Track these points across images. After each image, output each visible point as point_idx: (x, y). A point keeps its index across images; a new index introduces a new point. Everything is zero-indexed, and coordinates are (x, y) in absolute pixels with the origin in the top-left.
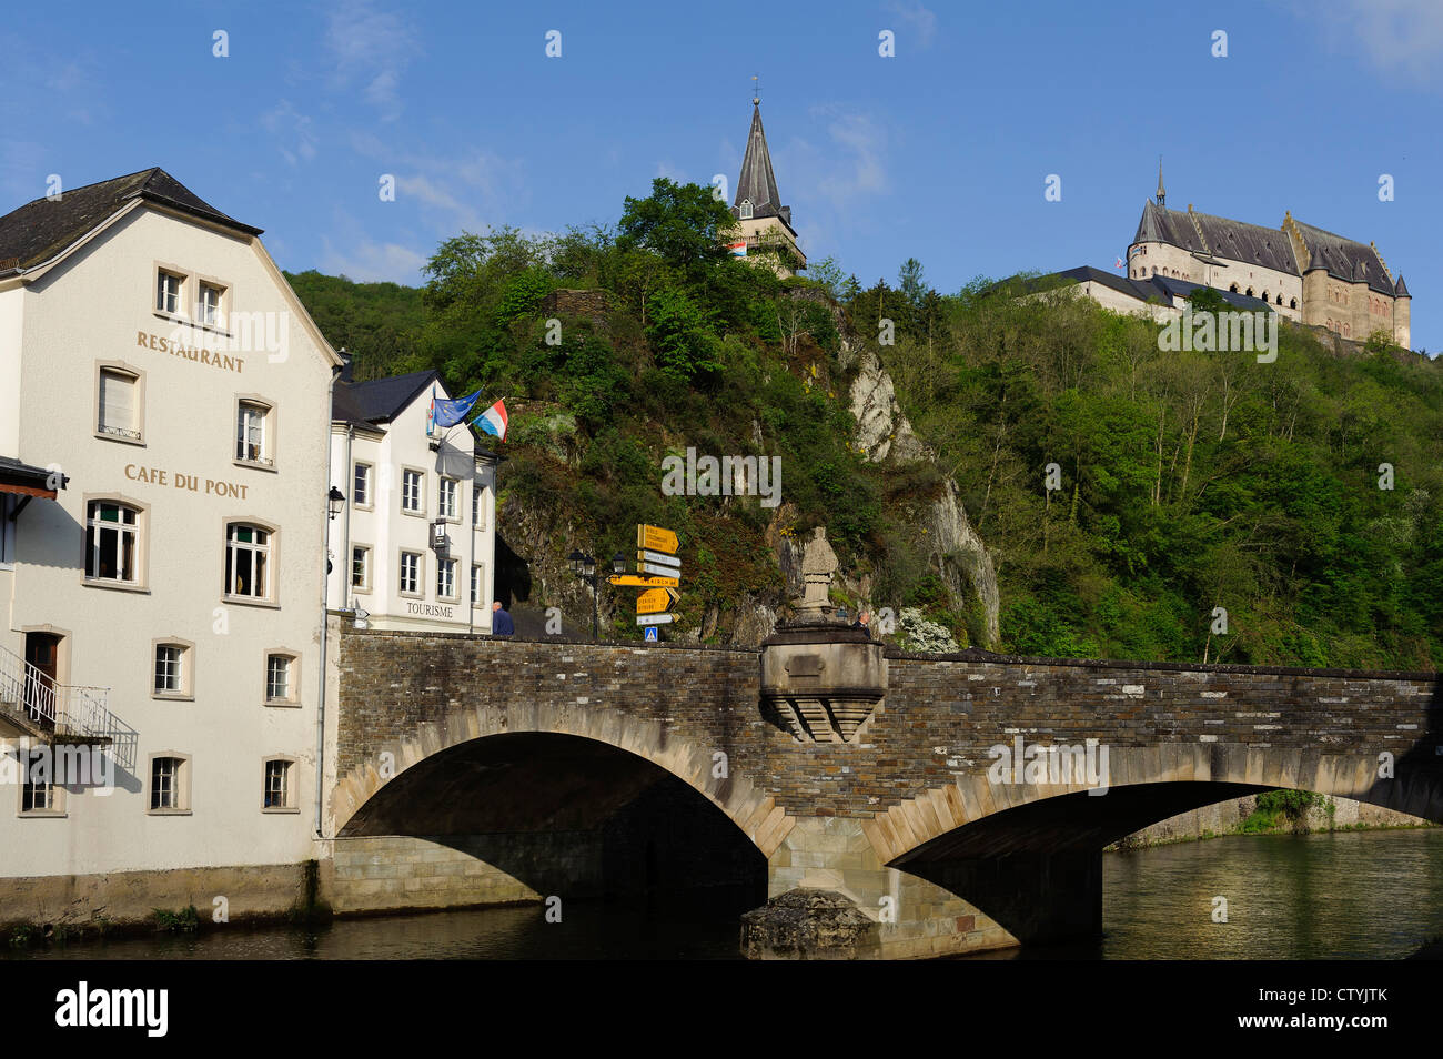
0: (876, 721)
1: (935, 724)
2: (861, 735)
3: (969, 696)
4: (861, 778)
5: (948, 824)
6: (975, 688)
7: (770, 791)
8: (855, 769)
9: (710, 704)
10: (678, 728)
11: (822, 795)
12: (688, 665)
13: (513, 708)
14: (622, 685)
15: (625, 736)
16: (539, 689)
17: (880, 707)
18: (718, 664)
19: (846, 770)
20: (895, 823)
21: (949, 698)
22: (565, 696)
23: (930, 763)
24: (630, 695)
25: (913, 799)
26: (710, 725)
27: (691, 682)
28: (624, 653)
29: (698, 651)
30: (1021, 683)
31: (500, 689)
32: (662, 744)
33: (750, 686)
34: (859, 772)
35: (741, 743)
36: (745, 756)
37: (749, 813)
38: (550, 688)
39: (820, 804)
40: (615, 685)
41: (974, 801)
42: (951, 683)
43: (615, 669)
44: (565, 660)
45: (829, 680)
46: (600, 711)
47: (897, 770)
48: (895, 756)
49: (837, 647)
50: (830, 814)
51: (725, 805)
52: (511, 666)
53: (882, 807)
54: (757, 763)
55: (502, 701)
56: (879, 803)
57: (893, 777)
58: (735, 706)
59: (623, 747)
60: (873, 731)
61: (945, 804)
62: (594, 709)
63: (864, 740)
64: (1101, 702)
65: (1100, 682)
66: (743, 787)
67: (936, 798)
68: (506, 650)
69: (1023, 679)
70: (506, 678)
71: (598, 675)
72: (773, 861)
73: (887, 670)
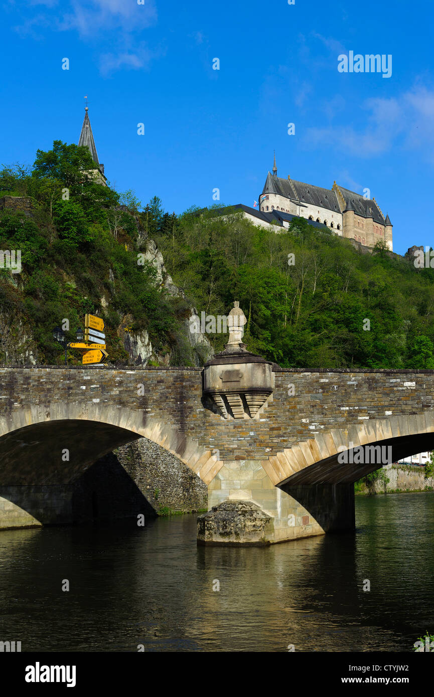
0: (269, 406)
1: (302, 406)
2: (260, 414)
3: (321, 391)
4: (261, 438)
5: (310, 461)
6: (323, 387)
7: (208, 447)
8: (258, 433)
9: (172, 400)
10: (153, 414)
11: (239, 448)
12: (159, 379)
13: (53, 407)
14: (120, 391)
15: (122, 420)
16: (69, 395)
17: (271, 398)
18: (177, 378)
19: (252, 434)
20: (280, 462)
21: (309, 392)
22: (85, 398)
23: (300, 428)
24: (125, 397)
25: (291, 448)
26: (172, 412)
27: (161, 388)
28: (121, 373)
29: (165, 371)
30: (349, 383)
31: (46, 396)
32: (144, 423)
33: (195, 389)
34: (259, 435)
35: (190, 422)
36: (193, 428)
37: (196, 461)
38: (76, 394)
39: (237, 453)
40: (116, 391)
41: (324, 447)
42: (311, 384)
43: (115, 382)
44: (85, 378)
45: (245, 384)
46: (106, 406)
47: (281, 433)
48: (279, 425)
49: (250, 365)
50: (243, 459)
51: (182, 456)
52: (52, 382)
53: (274, 452)
54: (201, 432)
55: (47, 403)
56: (271, 451)
57: (279, 436)
58: (187, 401)
59: (120, 426)
60: (266, 412)
61: (309, 450)
62: (103, 405)
63: (262, 417)
64: (392, 391)
65: (391, 381)
66: (192, 445)
67: (304, 447)
68: (49, 373)
69: (350, 380)
70: (49, 390)
71: (105, 387)
72: (211, 486)
73: (274, 378)
